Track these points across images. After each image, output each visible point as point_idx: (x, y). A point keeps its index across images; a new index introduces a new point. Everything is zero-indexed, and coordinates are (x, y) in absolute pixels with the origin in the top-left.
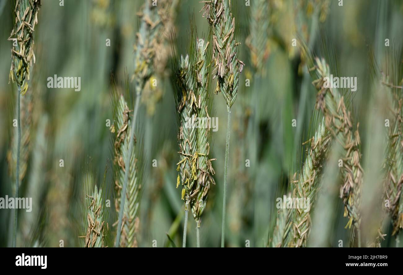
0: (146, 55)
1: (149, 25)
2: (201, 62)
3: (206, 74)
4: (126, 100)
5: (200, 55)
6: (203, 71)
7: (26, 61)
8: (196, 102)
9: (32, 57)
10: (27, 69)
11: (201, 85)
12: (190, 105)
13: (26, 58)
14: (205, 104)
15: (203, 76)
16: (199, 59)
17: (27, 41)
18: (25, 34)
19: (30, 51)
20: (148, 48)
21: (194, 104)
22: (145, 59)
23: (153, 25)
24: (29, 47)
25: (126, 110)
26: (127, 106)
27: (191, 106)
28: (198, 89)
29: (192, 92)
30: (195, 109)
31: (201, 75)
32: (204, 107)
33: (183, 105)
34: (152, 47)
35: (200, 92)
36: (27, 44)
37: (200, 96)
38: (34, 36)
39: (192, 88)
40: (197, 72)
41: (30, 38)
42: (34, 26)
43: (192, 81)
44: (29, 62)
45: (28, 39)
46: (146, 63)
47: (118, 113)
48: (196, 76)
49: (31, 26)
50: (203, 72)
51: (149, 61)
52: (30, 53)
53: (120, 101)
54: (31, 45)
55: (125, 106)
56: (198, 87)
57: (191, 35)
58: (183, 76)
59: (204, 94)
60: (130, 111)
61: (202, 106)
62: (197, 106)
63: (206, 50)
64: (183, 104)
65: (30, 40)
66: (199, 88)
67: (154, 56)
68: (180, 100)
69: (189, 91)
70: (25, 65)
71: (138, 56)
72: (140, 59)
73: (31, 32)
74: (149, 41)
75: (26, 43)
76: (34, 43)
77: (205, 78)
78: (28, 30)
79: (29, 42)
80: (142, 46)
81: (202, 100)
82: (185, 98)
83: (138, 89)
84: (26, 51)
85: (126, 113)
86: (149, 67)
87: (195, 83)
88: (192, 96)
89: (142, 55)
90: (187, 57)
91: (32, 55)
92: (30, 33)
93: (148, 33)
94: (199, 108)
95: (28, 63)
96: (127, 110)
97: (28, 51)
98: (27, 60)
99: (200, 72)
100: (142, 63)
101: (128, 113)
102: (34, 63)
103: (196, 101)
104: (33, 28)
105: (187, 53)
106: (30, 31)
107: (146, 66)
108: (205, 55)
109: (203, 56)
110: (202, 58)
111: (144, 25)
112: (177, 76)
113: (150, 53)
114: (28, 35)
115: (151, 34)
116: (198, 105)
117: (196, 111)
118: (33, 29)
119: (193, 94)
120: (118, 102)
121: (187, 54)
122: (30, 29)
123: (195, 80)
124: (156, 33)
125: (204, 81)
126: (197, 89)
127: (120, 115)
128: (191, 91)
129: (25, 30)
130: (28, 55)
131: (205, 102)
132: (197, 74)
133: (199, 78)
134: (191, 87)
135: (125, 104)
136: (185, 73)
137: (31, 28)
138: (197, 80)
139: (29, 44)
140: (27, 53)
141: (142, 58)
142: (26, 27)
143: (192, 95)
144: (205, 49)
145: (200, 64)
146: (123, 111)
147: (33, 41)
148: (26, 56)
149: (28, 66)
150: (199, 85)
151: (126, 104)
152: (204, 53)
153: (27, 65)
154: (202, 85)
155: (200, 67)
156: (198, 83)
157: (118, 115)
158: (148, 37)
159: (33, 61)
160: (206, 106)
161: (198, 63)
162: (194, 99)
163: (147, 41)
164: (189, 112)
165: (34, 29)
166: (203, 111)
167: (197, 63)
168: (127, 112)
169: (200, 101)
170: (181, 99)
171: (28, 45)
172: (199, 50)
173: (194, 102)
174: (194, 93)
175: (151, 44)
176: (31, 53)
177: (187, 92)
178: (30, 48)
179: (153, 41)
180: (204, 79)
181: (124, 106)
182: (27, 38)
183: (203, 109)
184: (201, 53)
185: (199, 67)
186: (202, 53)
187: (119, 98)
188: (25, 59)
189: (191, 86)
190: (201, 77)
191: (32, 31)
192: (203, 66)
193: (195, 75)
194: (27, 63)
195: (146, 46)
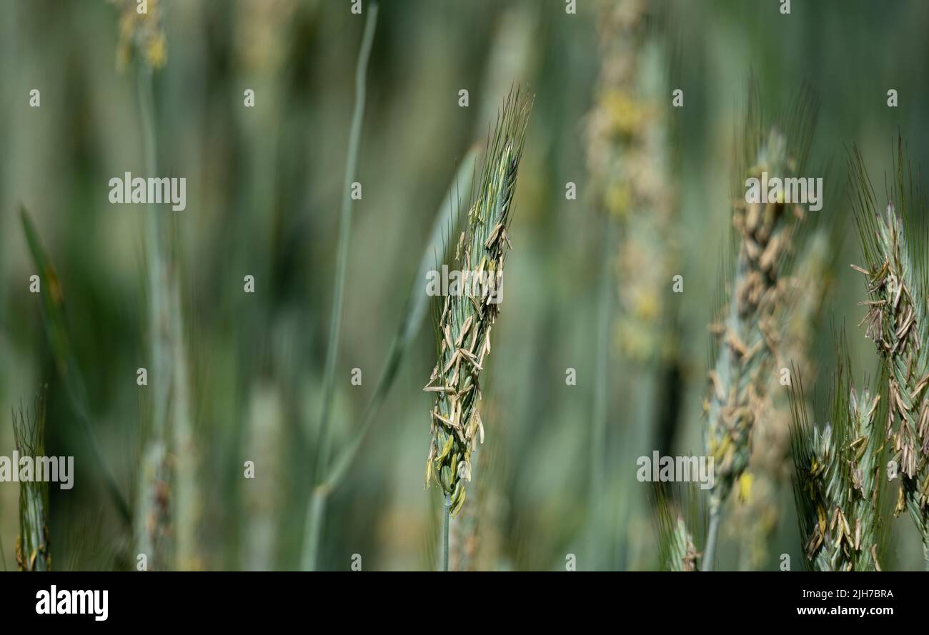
0: (731, 422)
1: (738, 355)
2: (862, 442)
3: (872, 470)
4: (690, 529)
5: (859, 425)
6: (867, 462)
7: (462, 439)
8: (849, 536)
9: (476, 430)
10: (466, 455)
11: (861, 496)
12: (835, 542)
13: (464, 432)
14: (870, 541)
15: (866, 476)
16: (857, 436)
17: (466, 393)
18: (463, 377)
19: (472, 416)
20: (736, 405)
21: (844, 540)
22: (730, 432)
23: (748, 354)
24: (471, 407)
25: (689, 553)
26: (691, 544)
27: (838, 544)
28: (853, 504)
29: (839, 511)
30: (848, 551)
31: (862, 473)
32: (868, 546)
33: (820, 541)
34: (745, 403)
35: (860, 511)
36: (466, 400)
37: (858, 520)
38: (481, 382)
39: (840, 502)
40: (850, 464)
41: (472, 385)
42: (482, 360)
43: (839, 485)
44: (469, 440)
45: (469, 388)
46: (732, 440)
47: (671, 560)
48: (849, 475)
49: (475, 360)
50: (865, 466)
51: (737, 436)
52: (472, 420)
53: (676, 532)
54: (474, 402)
55: (688, 544)
56: (853, 501)
57: (837, 380)
58: (817, 473)
59: (868, 516)
60: (698, 556)
61: (864, 544)
62: (852, 545)
63: (872, 413)
64: (818, 539)
65: (472, 391)
66: (856, 504)
67: (750, 425)
68: (810, 529)
69: (833, 510)
70: (461, 448)
71: (713, 424)
72: (718, 431)
73: (476, 373)
74: (738, 391)
75: (465, 398)
76: (481, 398)
77: (871, 478)
78: (469, 369)
79: (472, 395)
80: (722, 403)
81: (864, 531)
82: (822, 524)
83: (714, 501)
84: (464, 416)
85: (690, 560)
86: (738, 450)
87: (848, 491)
88: (840, 521)
89: (721, 422)
90: (828, 430)
91: (476, 425)
92: (473, 375)
93: (735, 372)
94: (857, 549)
95: (468, 444)
96: (692, 553)
97: (468, 417)
98: (465, 437)
99: (858, 465)
100: (724, 442)
101: (695, 561)
102: (482, 442)
103: (848, 532)
104: (481, 363)
105: (826, 421)
106: (474, 369)
107: (731, 448)
108: (871, 425)
109: (867, 427)
110: (865, 432)
111: (726, 355)
112: (803, 473)
113: (741, 419)
114: (469, 378)
115: (742, 375)
116: (854, 542)
117: (848, 555)
118: (479, 366)
119: (843, 516)
120: (670, 534)
121: (828, 423)
122: (473, 366)
123: (846, 482)
124: (754, 372)
125: (867, 485)
126: (851, 505)
127: (675, 563)
128: (837, 509)
129: (462, 369)
130: (469, 424)
131: (871, 535)
132: (850, 468)
133: (855, 479)
134: (838, 499)
135: (687, 539)
136: (823, 466)
137: (475, 363)
138: (852, 484)
139: (470, 400)
140: (465, 420)
141: (722, 430)
142: (464, 360)
143: (840, 518)
144: (872, 410)
145: (858, 445)
146: (684, 554)
147: (480, 393)
148: (465, 427)
149: (468, 450)
150: (857, 495)
151: (690, 538)
152: (869, 420)
153: (466, 449)
154: (865, 495)
155: (858, 453)
156: (853, 490)
157: (672, 564)
158: (736, 381)
159: (479, 440)
160: (873, 546)
161: (854, 443)
162: (844, 527)
163: (733, 390)
164: (833, 559)
165: (482, 366)
166: (867, 556)
167: (851, 445)
168: (691, 557)
169: (858, 532)
170: (813, 527)
171: (467, 402)
172: (857, 415)
173: (844, 534)
174: (845, 514)
175: (742, 397)
176: (475, 420)
177: (829, 512)
178: (474, 410)
179: (749, 390)
180: (869, 480)
181: (685, 543)
182: (467, 387)
183: (867, 553)
184: (861, 420)
185: (855, 454)
186: (863, 421)
187: (673, 526)
188: (460, 433)
189: (838, 497)
190: (862, 475)
191: (477, 370)
192: (865, 451)
193: (846, 472)
194: (465, 443)
195: (731, 401)
